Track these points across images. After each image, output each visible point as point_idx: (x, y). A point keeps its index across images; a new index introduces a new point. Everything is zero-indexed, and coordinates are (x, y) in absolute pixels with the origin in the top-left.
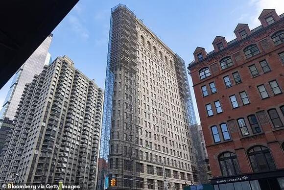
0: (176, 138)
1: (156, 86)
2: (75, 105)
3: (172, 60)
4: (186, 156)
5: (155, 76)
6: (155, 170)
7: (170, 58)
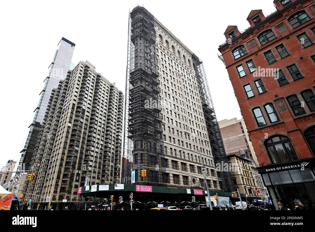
0: (198, 134)
1: (176, 83)
2: (98, 107)
3: (190, 58)
4: (208, 153)
5: (175, 73)
6: (180, 165)
7: (188, 57)
